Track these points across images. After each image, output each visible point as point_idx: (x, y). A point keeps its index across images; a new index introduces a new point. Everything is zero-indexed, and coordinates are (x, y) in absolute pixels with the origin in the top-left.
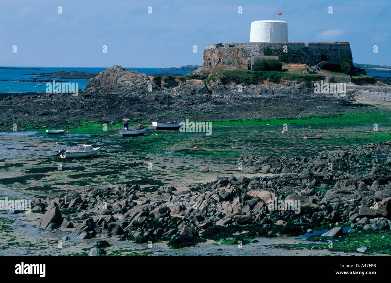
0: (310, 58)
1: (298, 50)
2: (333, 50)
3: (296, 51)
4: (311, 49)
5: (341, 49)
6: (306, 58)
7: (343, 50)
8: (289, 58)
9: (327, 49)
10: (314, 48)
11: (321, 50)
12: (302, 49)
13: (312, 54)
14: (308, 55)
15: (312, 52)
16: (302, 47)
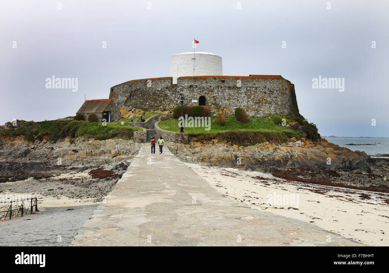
0: (177, 101)
1: (162, 89)
2: (229, 87)
3: (158, 91)
4: (180, 88)
5: (250, 85)
6: (171, 101)
7: (256, 88)
8: (147, 103)
9: (213, 86)
10: (186, 85)
11: (200, 88)
12: (167, 88)
13: (181, 94)
14: (175, 97)
15: (181, 92)
16: (167, 85)
